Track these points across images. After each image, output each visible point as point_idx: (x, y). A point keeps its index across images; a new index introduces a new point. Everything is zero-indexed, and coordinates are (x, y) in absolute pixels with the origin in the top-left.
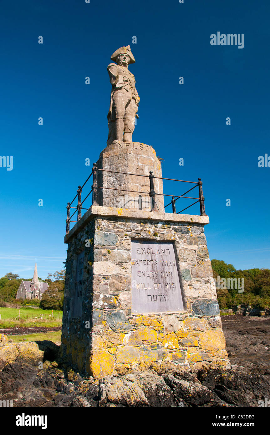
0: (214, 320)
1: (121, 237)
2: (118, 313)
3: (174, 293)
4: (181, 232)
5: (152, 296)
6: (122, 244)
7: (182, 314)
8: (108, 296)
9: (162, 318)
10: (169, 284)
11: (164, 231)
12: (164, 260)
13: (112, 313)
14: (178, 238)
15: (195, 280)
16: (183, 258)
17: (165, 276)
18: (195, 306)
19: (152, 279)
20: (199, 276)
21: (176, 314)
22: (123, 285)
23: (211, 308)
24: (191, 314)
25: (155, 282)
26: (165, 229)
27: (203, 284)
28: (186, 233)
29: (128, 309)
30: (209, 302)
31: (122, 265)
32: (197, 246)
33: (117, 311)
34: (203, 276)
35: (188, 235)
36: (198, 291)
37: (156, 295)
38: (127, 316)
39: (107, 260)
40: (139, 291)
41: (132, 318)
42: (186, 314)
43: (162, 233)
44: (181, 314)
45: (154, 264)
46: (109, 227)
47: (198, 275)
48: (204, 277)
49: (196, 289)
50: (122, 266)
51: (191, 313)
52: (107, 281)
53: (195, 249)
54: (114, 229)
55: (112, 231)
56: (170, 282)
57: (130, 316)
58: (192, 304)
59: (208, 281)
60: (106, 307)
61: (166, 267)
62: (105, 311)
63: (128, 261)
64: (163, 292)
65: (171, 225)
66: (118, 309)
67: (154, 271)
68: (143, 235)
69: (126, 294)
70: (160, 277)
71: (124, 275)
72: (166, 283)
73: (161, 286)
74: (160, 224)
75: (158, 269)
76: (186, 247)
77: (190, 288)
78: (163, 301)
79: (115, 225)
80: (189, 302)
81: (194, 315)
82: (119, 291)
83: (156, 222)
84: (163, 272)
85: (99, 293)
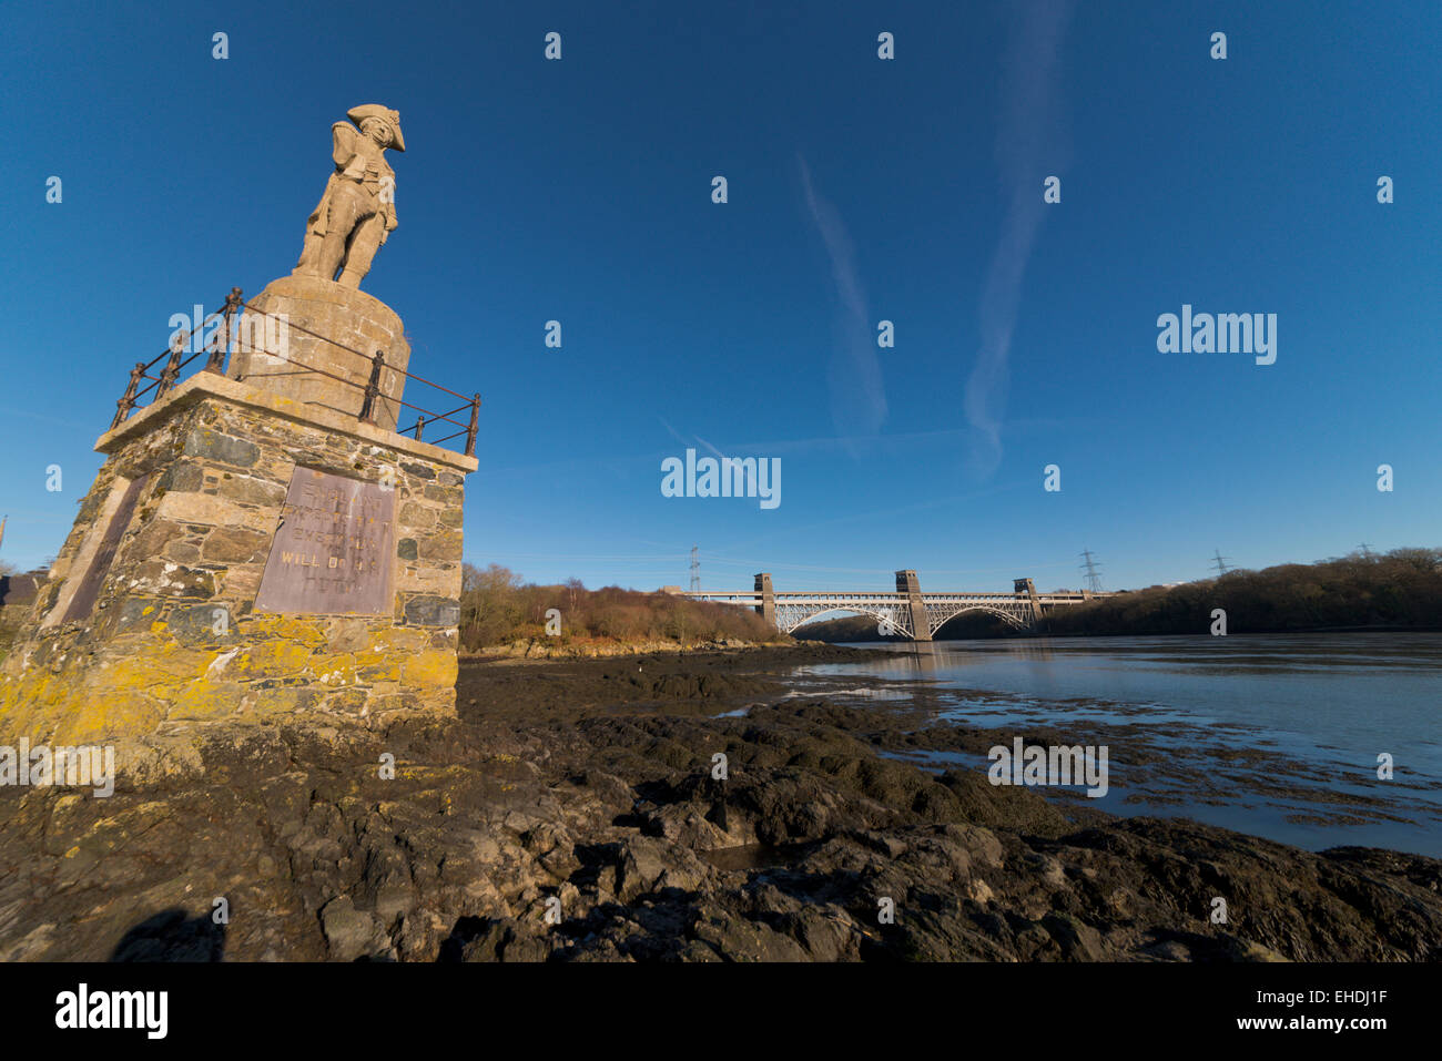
0: (445, 634)
1: (270, 454)
2: (210, 607)
3: (372, 580)
4: (416, 475)
5: (318, 580)
6: (268, 468)
7: (379, 620)
8: (192, 568)
9: (329, 623)
10: (365, 562)
11: (381, 464)
12: (367, 517)
13: (194, 605)
14: (409, 482)
15: (423, 561)
16: (408, 519)
17: (360, 545)
18: (411, 607)
19: (326, 547)
20: (433, 556)
21: (365, 619)
22: (246, 550)
23: (444, 613)
24: (400, 621)
25: (333, 554)
26: (384, 460)
27: (439, 570)
28: (428, 478)
29: (243, 601)
30: (442, 603)
31: (256, 510)
32: (443, 505)
33: (209, 603)
34: (442, 556)
35: (429, 481)
36: (425, 582)
37: (329, 580)
38: (238, 614)
39: (213, 492)
40: (285, 568)
41: (251, 620)
42: (389, 621)
43: (374, 468)
44: (377, 619)
45: (340, 519)
46: (241, 427)
47: (433, 553)
48: (443, 558)
49: (421, 577)
50: (254, 511)
51: (400, 618)
52: (201, 536)
53: (438, 508)
54: (254, 435)
55: (246, 436)
56: (370, 558)
57: (245, 616)
58: (407, 602)
59: (450, 566)
61: (367, 530)
62: (169, 602)
63: (273, 505)
64: (347, 575)
65: (400, 456)
66: (212, 598)
67: (337, 529)
68: (329, 461)
69: (248, 569)
70: (348, 546)
71: (255, 530)
72: (360, 559)
73: (345, 563)
74: (376, 450)
75: (348, 532)
76: (419, 502)
77: (410, 575)
78: (343, 592)
79: (260, 427)
80: (402, 598)
81: (404, 623)
82: (230, 560)
83: (367, 445)
84: (358, 538)
85: (163, 561)
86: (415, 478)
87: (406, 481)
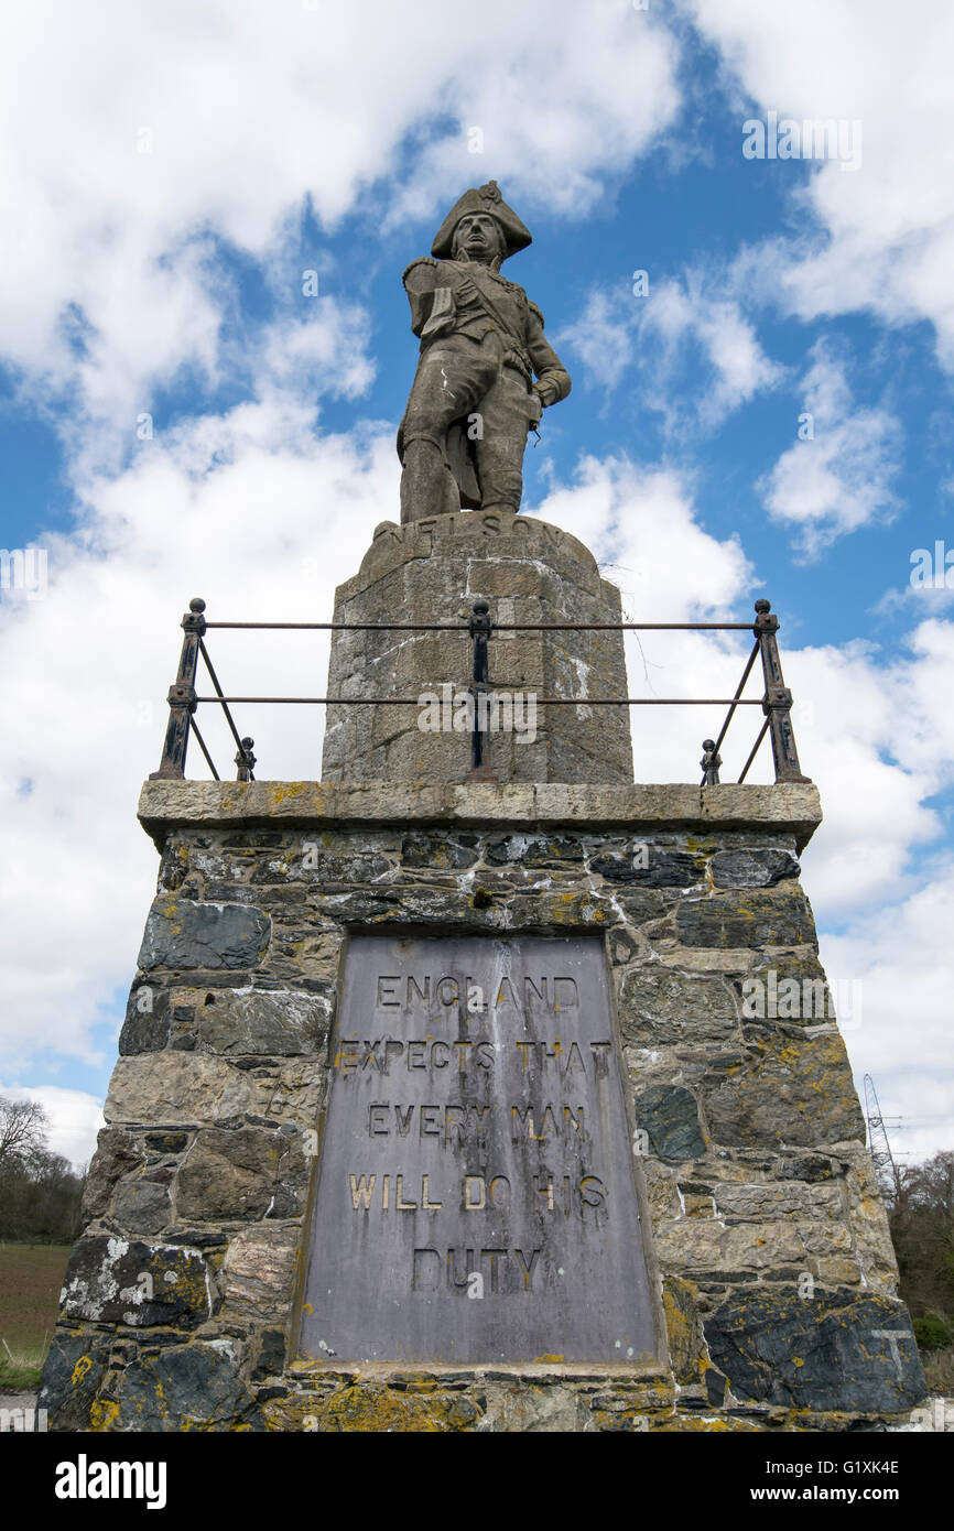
1: (288, 924)
2: (196, 1354)
3: (593, 1239)
4: (643, 882)
5: (443, 1254)
6: (287, 958)
7: (629, 1389)
8: (156, 1246)
9: (482, 1402)
10: (558, 1178)
11: (541, 878)
12: (540, 1039)
13: (165, 1351)
14: (627, 910)
15: (728, 1157)
16: (647, 1023)
17: (539, 1132)
18: (725, 1334)
19: (450, 1148)
20: (757, 1135)
21: (586, 1385)
22: (257, 1181)
23: (856, 1355)
24: (698, 1391)
25: (469, 1168)
26: (548, 867)
27: (792, 1184)
28: (679, 882)
29: (265, 1335)
30: (837, 1313)
31: (270, 1070)
32: (747, 954)
33: (193, 1342)
34: (786, 1131)
35: (686, 891)
36: (752, 1234)
37: (471, 1251)
38: (255, 1376)
39: (190, 1046)
40: (361, 1224)
41: (287, 1392)
42: (660, 1392)
43: (523, 892)
44: (622, 1385)
45: (473, 1060)
46: (230, 876)
47: (755, 1124)
48: (794, 1140)
49: (735, 1217)
50: (268, 1075)
51: (696, 1379)
52: (172, 1156)
53: (731, 967)
54: (255, 887)
55: (239, 894)
56: (572, 1169)
57: (272, 1382)
58: (708, 1316)
59: (826, 1165)
60: (132, 1318)
61: (550, 1079)
62: (122, 1342)
63: (305, 1048)
64: (518, 1230)
65: (587, 842)
66: (202, 1329)
67: (471, 1100)
68: (413, 903)
69: (267, 1237)
70: (505, 1136)
71: (274, 1125)
72: (545, 1175)
73: (510, 1193)
74: (520, 845)
75: (500, 1093)
76: (670, 961)
77: (693, 1212)
78: (512, 1288)
79: (265, 865)
80: (684, 1300)
81: (717, 1398)
82: (229, 1216)
83: (495, 839)
84: (530, 1107)
85: (106, 1232)
86: (643, 894)
87: (616, 907)
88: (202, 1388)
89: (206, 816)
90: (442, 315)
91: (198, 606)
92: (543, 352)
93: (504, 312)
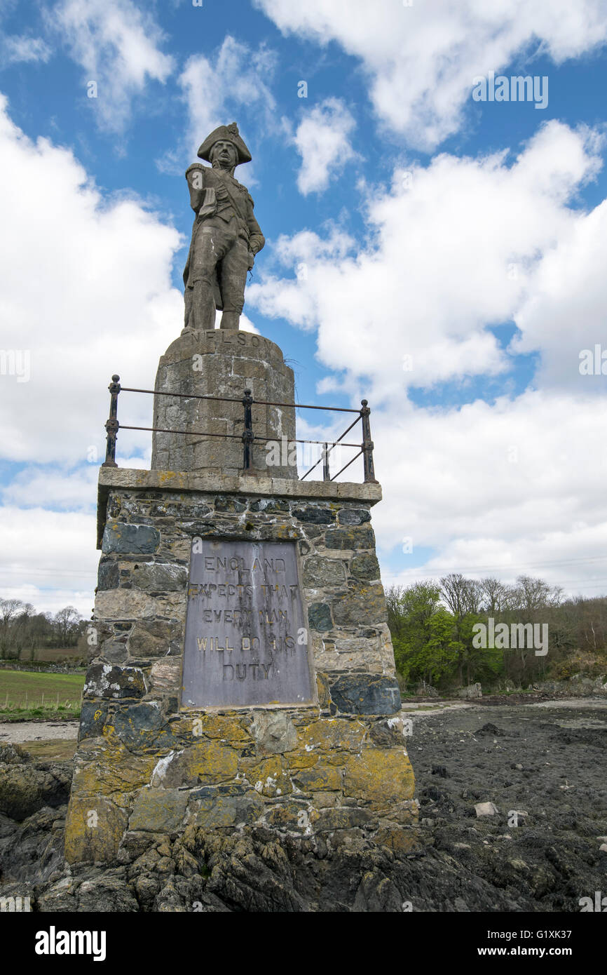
0: (386, 725)
1: (168, 535)
2: (144, 707)
3: (290, 660)
4: (313, 521)
5: (235, 667)
6: (168, 550)
7: (304, 711)
8: (123, 668)
9: (252, 718)
10: (278, 638)
11: (272, 518)
12: (271, 584)
13: (131, 707)
14: (306, 533)
15: (341, 630)
16: (313, 579)
17: (270, 620)
18: (338, 692)
19: (236, 627)
20: (351, 621)
21: (289, 711)
22: (163, 641)
23: (380, 696)
24: (327, 711)
25: (244, 634)
26: (275, 513)
27: (362, 639)
28: (327, 522)
29: (170, 699)
30: (375, 683)
31: (165, 597)
32: (351, 552)
33: (142, 703)
34: (361, 620)
35: (329, 526)
36: (348, 657)
37: (245, 665)
38: (167, 714)
39: (128, 586)
40: (202, 656)
41: (179, 719)
42: (315, 712)
43: (266, 524)
44: (302, 710)
45: (244, 592)
46: (140, 512)
47: (351, 617)
48: (363, 623)
49: (342, 651)
50: (164, 599)
51: (327, 707)
52: (126, 632)
53: (345, 557)
54: (152, 518)
55: (145, 521)
56: (282, 634)
57: (174, 715)
58: (332, 685)
59: (374, 632)
60: (116, 695)
61: (274, 600)
62: (112, 704)
63: (179, 589)
64: (263, 657)
65: (291, 503)
66: (145, 698)
67: (244, 607)
68: (221, 527)
69: (168, 663)
70: (257, 622)
71: (168, 619)
72: (272, 636)
73: (260, 643)
74: (264, 503)
75: (255, 605)
76: (322, 555)
77: (328, 649)
78: (261, 678)
79: (155, 508)
80: (324, 680)
81: (333, 713)
82: (152, 655)
83: (254, 500)
84: (267, 611)
85: (101, 663)
86: (312, 526)
87: (302, 532)
88: (147, 719)
89: (130, 485)
90: (211, 205)
91: (116, 379)
92: (253, 223)
93: (240, 206)
